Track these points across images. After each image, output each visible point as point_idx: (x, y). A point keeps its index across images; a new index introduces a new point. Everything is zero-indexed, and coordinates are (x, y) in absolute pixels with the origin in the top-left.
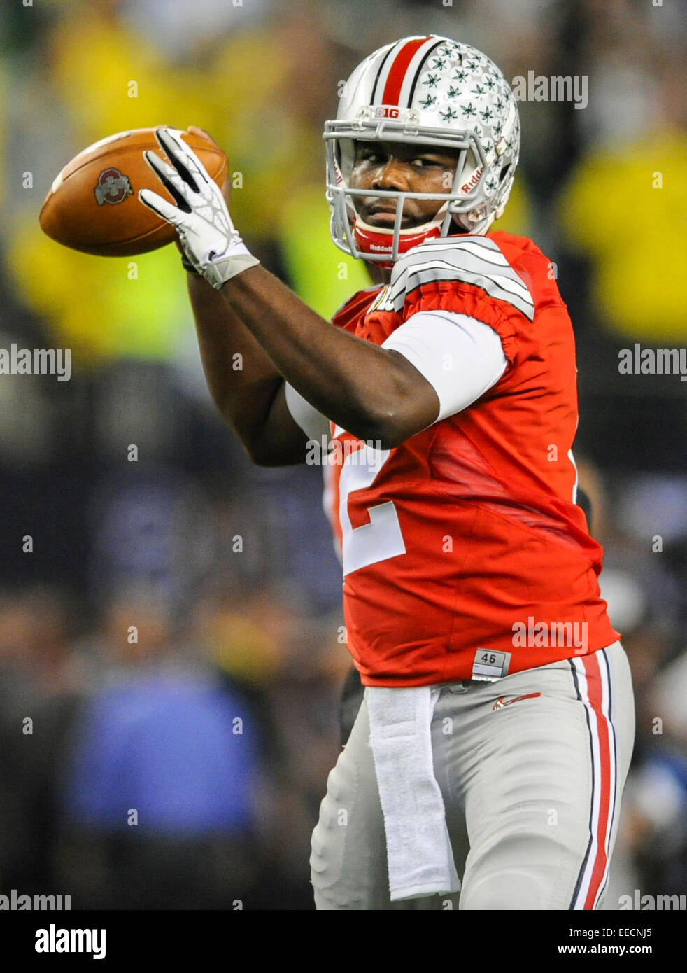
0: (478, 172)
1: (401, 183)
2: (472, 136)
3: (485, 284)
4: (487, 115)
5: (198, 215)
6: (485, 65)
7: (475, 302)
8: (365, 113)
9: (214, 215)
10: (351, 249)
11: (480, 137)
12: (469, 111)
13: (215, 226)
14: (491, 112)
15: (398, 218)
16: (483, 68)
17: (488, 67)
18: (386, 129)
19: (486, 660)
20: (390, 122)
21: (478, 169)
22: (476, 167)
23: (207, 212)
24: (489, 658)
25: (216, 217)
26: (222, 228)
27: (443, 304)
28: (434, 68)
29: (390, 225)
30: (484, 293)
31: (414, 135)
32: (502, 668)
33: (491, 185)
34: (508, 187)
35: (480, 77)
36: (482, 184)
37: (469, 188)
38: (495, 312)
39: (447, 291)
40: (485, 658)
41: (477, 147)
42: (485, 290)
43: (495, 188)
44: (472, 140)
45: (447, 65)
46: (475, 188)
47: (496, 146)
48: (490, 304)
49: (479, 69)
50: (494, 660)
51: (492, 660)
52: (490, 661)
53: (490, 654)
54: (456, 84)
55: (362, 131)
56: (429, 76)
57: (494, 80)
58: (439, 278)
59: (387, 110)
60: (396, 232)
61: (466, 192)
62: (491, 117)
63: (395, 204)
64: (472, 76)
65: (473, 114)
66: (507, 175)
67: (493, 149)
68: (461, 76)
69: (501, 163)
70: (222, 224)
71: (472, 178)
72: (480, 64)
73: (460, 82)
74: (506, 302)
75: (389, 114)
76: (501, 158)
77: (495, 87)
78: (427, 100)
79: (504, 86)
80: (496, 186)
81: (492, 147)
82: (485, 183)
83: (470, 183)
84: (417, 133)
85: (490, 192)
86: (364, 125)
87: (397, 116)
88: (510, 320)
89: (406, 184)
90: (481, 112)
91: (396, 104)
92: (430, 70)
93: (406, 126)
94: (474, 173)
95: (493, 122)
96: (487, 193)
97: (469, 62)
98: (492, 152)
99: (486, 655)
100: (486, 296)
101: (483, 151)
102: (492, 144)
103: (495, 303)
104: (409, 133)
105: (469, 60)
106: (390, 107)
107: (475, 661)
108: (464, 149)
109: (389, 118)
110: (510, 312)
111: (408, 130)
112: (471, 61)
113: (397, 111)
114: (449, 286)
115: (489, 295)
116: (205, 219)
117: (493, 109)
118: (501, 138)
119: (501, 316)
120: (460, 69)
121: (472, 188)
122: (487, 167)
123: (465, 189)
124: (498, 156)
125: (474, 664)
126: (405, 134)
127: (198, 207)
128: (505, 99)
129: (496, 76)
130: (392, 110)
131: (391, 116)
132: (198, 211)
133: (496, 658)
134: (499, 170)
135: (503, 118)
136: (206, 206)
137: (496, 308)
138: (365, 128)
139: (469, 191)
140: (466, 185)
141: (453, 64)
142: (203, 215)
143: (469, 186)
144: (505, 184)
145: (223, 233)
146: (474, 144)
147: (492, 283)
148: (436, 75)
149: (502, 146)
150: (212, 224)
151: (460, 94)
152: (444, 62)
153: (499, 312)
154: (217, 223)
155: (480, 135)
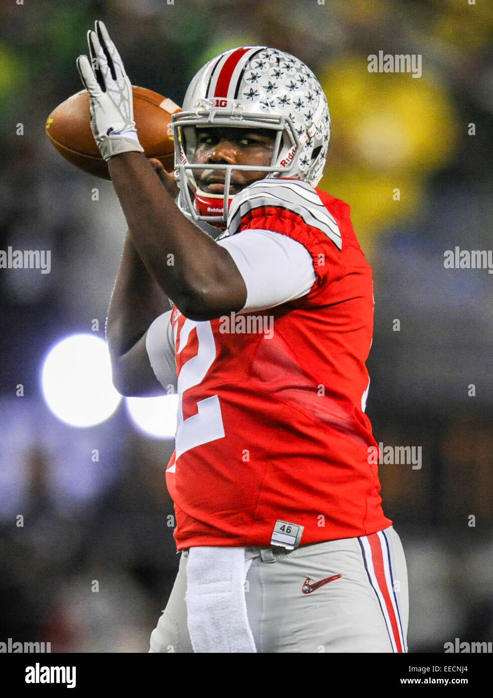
0: (293, 150)
1: (230, 157)
2: (287, 121)
3: (303, 213)
4: (299, 105)
5: (110, 96)
6: (299, 66)
7: (293, 227)
8: (201, 105)
9: (121, 102)
10: (191, 214)
11: (293, 122)
12: (284, 101)
13: (119, 110)
14: (303, 102)
15: (228, 187)
16: (296, 68)
17: (301, 68)
18: (217, 116)
19: (283, 530)
20: (220, 111)
21: (293, 148)
22: (292, 146)
23: (117, 97)
24: (286, 528)
25: (122, 103)
26: (124, 114)
27: (267, 225)
28: (256, 68)
29: (221, 192)
30: (301, 219)
31: (239, 120)
32: (296, 537)
33: (304, 162)
34: (321, 165)
35: (294, 76)
36: (296, 161)
37: (287, 163)
38: (309, 237)
39: (271, 215)
40: (283, 528)
41: (291, 130)
42: (302, 217)
43: (308, 164)
44: (287, 124)
45: (267, 65)
46: (291, 163)
47: (307, 130)
48: (305, 230)
49: (293, 69)
50: (290, 531)
51: (289, 531)
52: (287, 531)
53: (287, 526)
54: (274, 80)
55: (198, 119)
56: (252, 74)
57: (306, 78)
58: (266, 204)
59: (218, 101)
60: (226, 197)
61: (284, 166)
62: (303, 107)
63: (224, 175)
64: (287, 74)
65: (288, 104)
66: (319, 156)
67: (305, 132)
68: (278, 74)
69: (313, 144)
70: (125, 110)
71: (288, 155)
72: (295, 66)
73: (277, 78)
74: (319, 229)
75: (219, 104)
76: (313, 139)
77: (306, 84)
78: (249, 93)
79: (315, 83)
80: (310, 162)
81: (304, 131)
82: (299, 160)
83: (287, 159)
84: (242, 118)
85: (304, 167)
86: (200, 114)
87: (225, 105)
88: (322, 245)
89: (234, 158)
90: (294, 102)
91: (225, 96)
92: (252, 69)
93: (232, 113)
94: (291, 151)
95: (304, 111)
96: (301, 168)
97: (285, 64)
98: (304, 134)
99: (284, 526)
100: (303, 223)
101: (296, 133)
102: (304, 128)
103: (309, 229)
104: (236, 118)
105: (285, 62)
106: (220, 99)
107: (274, 530)
108: (280, 130)
109: (220, 108)
110: (321, 238)
111: (234, 116)
112: (287, 63)
113: (226, 101)
114: (274, 211)
115: (305, 222)
116: (114, 102)
117: (305, 101)
118: (312, 123)
119: (314, 240)
120: (277, 69)
121: (289, 163)
122: (300, 147)
123: (283, 163)
124: (310, 138)
125: (274, 533)
126: (232, 120)
127: (111, 90)
128: (316, 93)
129: (308, 75)
130: (222, 101)
131: (221, 106)
132: (110, 93)
133: (291, 530)
134: (311, 150)
135: (313, 108)
136: (117, 92)
137: (310, 233)
138: (201, 116)
139: (286, 165)
140: (284, 161)
141: (271, 65)
142: (113, 98)
143: (287, 161)
144: (317, 163)
145: (123, 117)
146: (289, 127)
147: (308, 212)
148: (257, 73)
149: (313, 130)
150: (118, 107)
151: (277, 88)
152: (265, 63)
153: (312, 237)
154: (122, 108)
155: (293, 121)
